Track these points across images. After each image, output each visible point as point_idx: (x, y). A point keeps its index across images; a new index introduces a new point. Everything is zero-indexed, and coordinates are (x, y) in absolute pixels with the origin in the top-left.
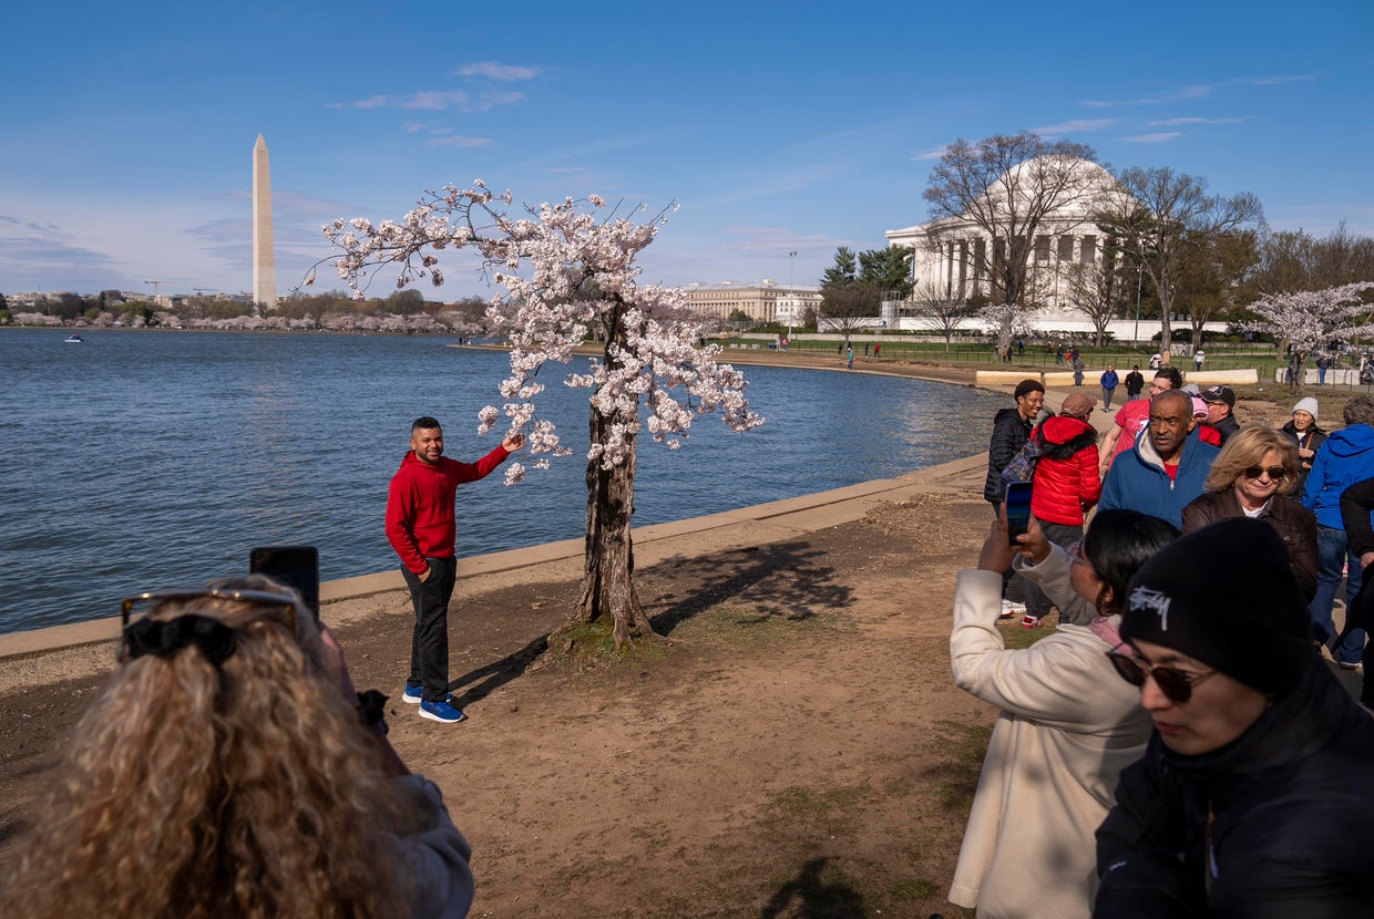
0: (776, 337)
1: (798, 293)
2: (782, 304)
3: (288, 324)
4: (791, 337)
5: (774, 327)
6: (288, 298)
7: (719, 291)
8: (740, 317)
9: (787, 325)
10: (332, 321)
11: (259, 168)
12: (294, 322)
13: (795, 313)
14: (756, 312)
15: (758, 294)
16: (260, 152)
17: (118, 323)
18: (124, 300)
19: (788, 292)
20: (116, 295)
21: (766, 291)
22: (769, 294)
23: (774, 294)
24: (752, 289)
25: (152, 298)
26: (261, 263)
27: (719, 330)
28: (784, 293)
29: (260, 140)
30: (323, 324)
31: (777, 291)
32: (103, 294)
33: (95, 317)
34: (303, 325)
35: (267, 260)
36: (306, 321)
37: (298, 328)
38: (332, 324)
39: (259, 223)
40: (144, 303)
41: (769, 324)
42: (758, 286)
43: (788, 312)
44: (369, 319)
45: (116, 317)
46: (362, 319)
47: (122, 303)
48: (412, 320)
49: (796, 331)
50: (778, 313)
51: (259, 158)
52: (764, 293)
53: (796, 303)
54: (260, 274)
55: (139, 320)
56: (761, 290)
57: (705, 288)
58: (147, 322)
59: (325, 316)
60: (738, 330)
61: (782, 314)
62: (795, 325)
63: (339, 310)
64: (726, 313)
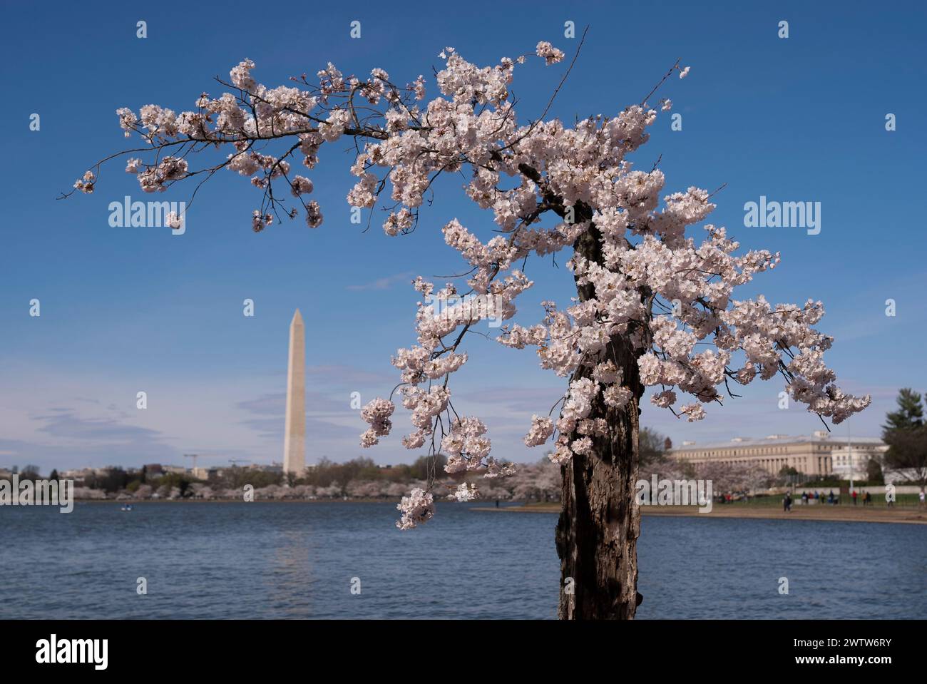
0: (836, 491)
1: (856, 445)
2: (838, 458)
3: (314, 493)
4: (851, 490)
5: (833, 481)
6: (316, 467)
7: (765, 446)
8: (791, 473)
9: (847, 478)
10: (358, 489)
11: (295, 340)
12: (321, 491)
13: (855, 465)
14: (809, 468)
15: (810, 448)
16: (296, 326)
17: (156, 495)
18: (164, 472)
19: (846, 444)
20: (157, 468)
21: (819, 444)
22: (822, 448)
23: (828, 448)
24: (803, 443)
25: (189, 471)
26: (292, 433)
27: (769, 487)
28: (840, 446)
29: (297, 314)
30: (349, 492)
31: (832, 445)
32: (145, 469)
33: (136, 489)
34: (329, 493)
35: (298, 430)
36: (333, 489)
37: (325, 496)
38: (358, 491)
39: (293, 394)
40: (180, 476)
41: (826, 478)
42: (809, 439)
43: (848, 465)
44: (394, 486)
45: (154, 490)
46: (387, 486)
47: (161, 475)
48: (438, 486)
49: (857, 484)
50: (835, 465)
51: (296, 332)
52: (816, 448)
53: (855, 456)
54: (292, 444)
55: (175, 491)
56: (813, 443)
57: (750, 443)
58: (182, 493)
59: (351, 484)
60: (790, 485)
61: (842, 466)
62: (856, 478)
63: (365, 477)
64: (774, 469)
